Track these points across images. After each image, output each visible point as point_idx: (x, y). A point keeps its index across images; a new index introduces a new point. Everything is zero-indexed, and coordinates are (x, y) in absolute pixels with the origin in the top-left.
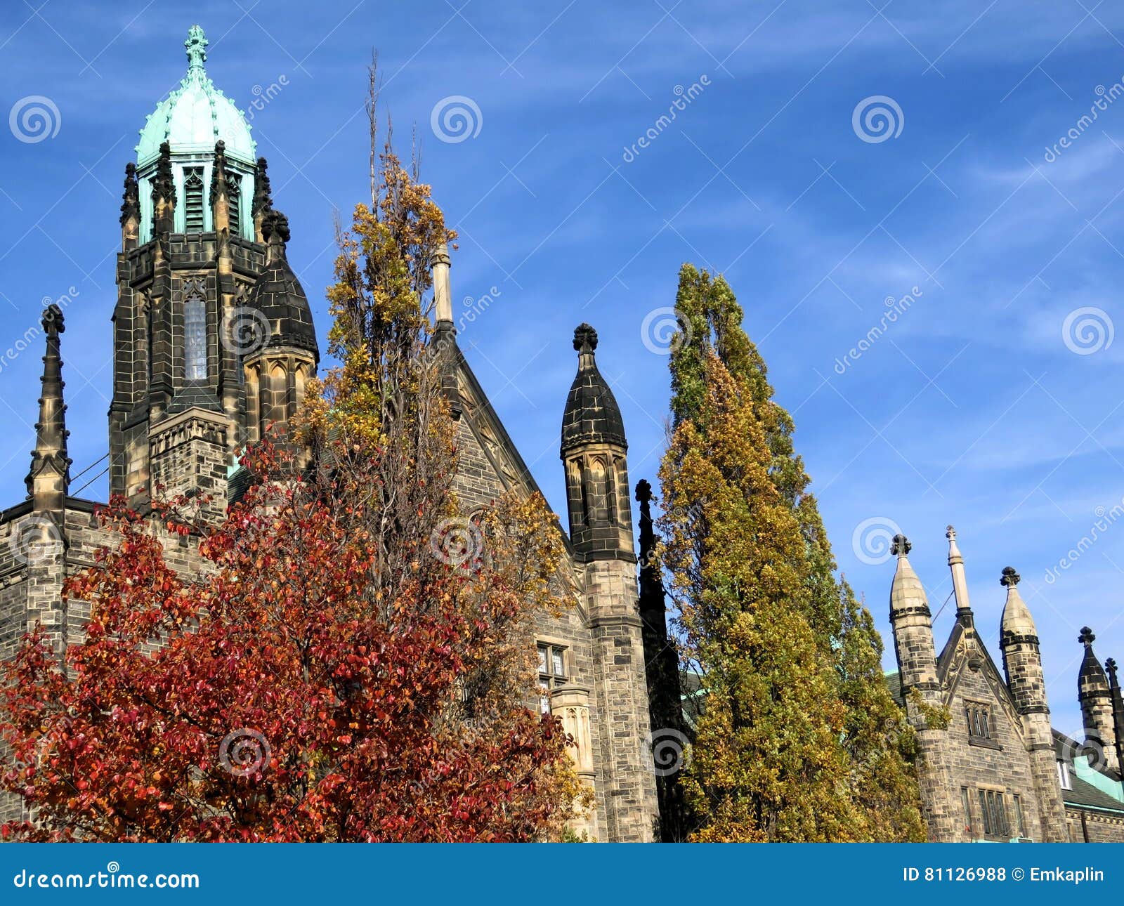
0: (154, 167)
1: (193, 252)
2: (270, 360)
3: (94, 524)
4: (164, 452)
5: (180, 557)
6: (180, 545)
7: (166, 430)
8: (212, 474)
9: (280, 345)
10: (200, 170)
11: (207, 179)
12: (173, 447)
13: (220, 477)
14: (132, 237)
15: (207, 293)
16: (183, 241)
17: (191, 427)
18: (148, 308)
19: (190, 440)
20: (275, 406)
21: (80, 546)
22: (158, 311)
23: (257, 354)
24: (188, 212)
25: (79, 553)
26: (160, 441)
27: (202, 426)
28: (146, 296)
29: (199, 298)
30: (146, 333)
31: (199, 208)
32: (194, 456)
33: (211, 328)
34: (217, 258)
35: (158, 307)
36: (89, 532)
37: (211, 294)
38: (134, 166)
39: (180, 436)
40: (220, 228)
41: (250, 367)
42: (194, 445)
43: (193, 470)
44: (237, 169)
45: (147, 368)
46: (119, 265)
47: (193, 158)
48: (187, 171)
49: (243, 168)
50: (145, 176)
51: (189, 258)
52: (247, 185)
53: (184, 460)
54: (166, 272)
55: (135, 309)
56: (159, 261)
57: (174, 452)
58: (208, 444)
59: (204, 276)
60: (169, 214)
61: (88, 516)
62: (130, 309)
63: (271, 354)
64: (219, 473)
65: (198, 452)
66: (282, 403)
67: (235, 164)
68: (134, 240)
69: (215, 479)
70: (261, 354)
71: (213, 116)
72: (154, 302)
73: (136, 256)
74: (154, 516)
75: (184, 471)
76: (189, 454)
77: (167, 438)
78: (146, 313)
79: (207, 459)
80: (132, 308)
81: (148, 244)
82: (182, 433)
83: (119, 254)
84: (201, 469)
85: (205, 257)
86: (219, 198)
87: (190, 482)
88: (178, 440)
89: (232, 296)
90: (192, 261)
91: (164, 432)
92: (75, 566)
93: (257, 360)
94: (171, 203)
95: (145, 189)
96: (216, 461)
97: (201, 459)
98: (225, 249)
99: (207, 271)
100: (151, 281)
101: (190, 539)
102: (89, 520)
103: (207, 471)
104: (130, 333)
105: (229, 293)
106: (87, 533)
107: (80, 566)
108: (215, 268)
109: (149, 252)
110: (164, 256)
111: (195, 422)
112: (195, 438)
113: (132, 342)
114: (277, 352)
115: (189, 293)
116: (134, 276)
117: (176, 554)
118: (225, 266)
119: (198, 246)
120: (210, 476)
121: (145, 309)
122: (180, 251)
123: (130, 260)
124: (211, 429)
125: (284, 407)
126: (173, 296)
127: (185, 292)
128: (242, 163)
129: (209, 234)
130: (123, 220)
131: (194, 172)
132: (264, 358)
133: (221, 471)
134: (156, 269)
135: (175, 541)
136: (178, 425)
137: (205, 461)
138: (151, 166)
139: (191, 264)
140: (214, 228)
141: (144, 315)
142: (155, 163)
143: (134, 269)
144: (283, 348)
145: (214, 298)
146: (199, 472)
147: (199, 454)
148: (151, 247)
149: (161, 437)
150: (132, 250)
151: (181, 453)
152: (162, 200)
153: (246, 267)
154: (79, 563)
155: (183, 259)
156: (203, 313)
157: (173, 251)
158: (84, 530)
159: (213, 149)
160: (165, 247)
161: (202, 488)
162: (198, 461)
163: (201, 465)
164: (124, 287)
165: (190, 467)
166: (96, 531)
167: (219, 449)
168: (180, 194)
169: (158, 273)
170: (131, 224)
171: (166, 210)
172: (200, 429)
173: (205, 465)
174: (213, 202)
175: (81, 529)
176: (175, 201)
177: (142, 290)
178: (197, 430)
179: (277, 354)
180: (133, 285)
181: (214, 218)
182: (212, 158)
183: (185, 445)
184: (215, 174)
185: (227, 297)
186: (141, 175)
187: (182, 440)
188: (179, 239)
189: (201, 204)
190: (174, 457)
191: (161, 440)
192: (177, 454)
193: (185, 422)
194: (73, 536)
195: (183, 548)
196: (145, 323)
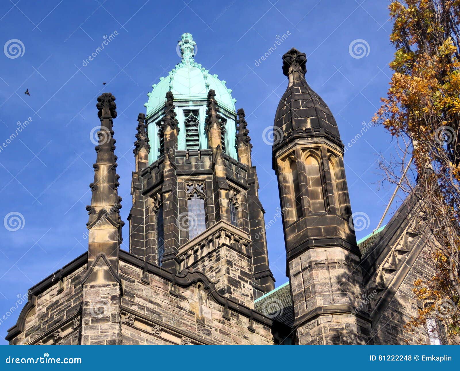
0: (160, 113)
1: (193, 163)
2: (304, 150)
3: (145, 280)
4: (193, 264)
5: (224, 329)
6: (224, 317)
7: (195, 245)
8: (239, 277)
9: (312, 136)
10: (196, 112)
11: (202, 117)
12: (203, 258)
13: (247, 282)
14: (143, 161)
15: (206, 193)
16: (185, 156)
17: (219, 237)
18: (157, 209)
19: (219, 248)
20: (311, 188)
21: (133, 297)
22: (168, 202)
23: (290, 146)
24: (188, 141)
25: (133, 303)
26: (188, 257)
27: (229, 237)
28: (155, 200)
29: (199, 197)
30: (156, 227)
31: (196, 138)
32: (223, 261)
33: (210, 217)
34: (213, 166)
35: (167, 200)
36: (142, 286)
37: (209, 193)
38: (144, 115)
39: (209, 247)
40: (215, 146)
41: (283, 160)
42: (223, 251)
43: (224, 271)
44: (223, 114)
45: (157, 252)
46: (134, 180)
47: (191, 103)
48: (186, 113)
49: (227, 114)
50: (152, 122)
51: (191, 167)
52: (231, 126)
53: (213, 266)
54: (173, 177)
55: (147, 210)
56: (167, 168)
57: (203, 261)
58: (236, 253)
59: (203, 180)
60: (174, 139)
61: (140, 271)
62: (142, 211)
63: (305, 144)
64: (246, 279)
65: (227, 256)
66: (317, 185)
67: (222, 110)
68: (145, 163)
69: (242, 282)
70: (296, 145)
71: (204, 78)
72: (165, 197)
73: (147, 172)
74: (199, 286)
75: (214, 275)
76: (218, 260)
77: (196, 252)
78: (156, 212)
79: (235, 264)
80: (144, 210)
81: (157, 162)
82: (211, 244)
83: (133, 173)
84: (231, 272)
85: (203, 166)
86: (213, 126)
87: (221, 283)
88: (206, 251)
89: (226, 191)
90: (194, 169)
91: (192, 248)
92: (129, 314)
93: (291, 150)
94: (175, 131)
95: (153, 130)
96: (242, 268)
97: (229, 263)
98: (219, 160)
99: (205, 177)
100: (160, 187)
101: (232, 314)
102: (141, 276)
103: (235, 274)
104: (143, 227)
105: (224, 189)
106: (140, 287)
107: (133, 316)
108: (211, 174)
109: (158, 167)
110: (172, 165)
111: (223, 233)
112: (224, 245)
113: (144, 234)
114: (310, 143)
115: (191, 193)
116: (146, 186)
117: (221, 325)
118: (220, 171)
119: (197, 159)
120: (238, 279)
121: (155, 209)
122: (183, 163)
123: (142, 176)
124: (236, 241)
125: (319, 189)
126: (179, 194)
127: (189, 192)
128: (226, 111)
129: (205, 151)
130: (136, 152)
131: (191, 114)
132: (298, 147)
133: (246, 277)
134: (165, 174)
135: (219, 313)
136: (206, 238)
137: (234, 266)
138: (158, 112)
139: (192, 171)
140: (209, 147)
141: (153, 214)
142: (161, 110)
143: (145, 182)
144: (316, 139)
145: (212, 195)
146: (228, 273)
147: (228, 258)
148: (161, 162)
149: (190, 252)
150: (143, 169)
151: (211, 260)
152: (169, 128)
153: (235, 178)
154: (132, 312)
155: (186, 168)
156: (203, 207)
157: (178, 163)
158: (136, 283)
159: (205, 97)
160: (172, 159)
161: (233, 288)
162: (228, 264)
163: (230, 268)
164: (137, 195)
165: (220, 270)
166: (148, 287)
167: (244, 258)
168: (181, 126)
169: (167, 177)
170: (143, 152)
171: (172, 135)
172: (228, 239)
173: (233, 269)
174: (207, 132)
175: (134, 281)
176: (178, 130)
177: (152, 196)
178: (225, 239)
179: (310, 144)
180: (145, 193)
181: (208, 141)
182: (205, 103)
183: (214, 253)
184: (208, 112)
185: (223, 193)
186: (149, 121)
187: (211, 248)
188: (182, 155)
189: (197, 135)
190: (204, 266)
191: (190, 255)
192: (207, 263)
193: (213, 234)
194: (127, 287)
195: (226, 321)
196: (155, 220)
